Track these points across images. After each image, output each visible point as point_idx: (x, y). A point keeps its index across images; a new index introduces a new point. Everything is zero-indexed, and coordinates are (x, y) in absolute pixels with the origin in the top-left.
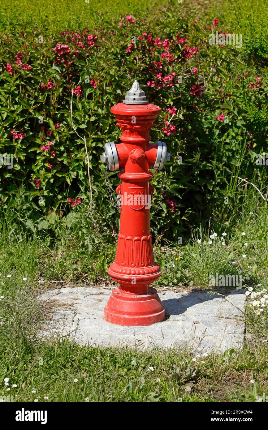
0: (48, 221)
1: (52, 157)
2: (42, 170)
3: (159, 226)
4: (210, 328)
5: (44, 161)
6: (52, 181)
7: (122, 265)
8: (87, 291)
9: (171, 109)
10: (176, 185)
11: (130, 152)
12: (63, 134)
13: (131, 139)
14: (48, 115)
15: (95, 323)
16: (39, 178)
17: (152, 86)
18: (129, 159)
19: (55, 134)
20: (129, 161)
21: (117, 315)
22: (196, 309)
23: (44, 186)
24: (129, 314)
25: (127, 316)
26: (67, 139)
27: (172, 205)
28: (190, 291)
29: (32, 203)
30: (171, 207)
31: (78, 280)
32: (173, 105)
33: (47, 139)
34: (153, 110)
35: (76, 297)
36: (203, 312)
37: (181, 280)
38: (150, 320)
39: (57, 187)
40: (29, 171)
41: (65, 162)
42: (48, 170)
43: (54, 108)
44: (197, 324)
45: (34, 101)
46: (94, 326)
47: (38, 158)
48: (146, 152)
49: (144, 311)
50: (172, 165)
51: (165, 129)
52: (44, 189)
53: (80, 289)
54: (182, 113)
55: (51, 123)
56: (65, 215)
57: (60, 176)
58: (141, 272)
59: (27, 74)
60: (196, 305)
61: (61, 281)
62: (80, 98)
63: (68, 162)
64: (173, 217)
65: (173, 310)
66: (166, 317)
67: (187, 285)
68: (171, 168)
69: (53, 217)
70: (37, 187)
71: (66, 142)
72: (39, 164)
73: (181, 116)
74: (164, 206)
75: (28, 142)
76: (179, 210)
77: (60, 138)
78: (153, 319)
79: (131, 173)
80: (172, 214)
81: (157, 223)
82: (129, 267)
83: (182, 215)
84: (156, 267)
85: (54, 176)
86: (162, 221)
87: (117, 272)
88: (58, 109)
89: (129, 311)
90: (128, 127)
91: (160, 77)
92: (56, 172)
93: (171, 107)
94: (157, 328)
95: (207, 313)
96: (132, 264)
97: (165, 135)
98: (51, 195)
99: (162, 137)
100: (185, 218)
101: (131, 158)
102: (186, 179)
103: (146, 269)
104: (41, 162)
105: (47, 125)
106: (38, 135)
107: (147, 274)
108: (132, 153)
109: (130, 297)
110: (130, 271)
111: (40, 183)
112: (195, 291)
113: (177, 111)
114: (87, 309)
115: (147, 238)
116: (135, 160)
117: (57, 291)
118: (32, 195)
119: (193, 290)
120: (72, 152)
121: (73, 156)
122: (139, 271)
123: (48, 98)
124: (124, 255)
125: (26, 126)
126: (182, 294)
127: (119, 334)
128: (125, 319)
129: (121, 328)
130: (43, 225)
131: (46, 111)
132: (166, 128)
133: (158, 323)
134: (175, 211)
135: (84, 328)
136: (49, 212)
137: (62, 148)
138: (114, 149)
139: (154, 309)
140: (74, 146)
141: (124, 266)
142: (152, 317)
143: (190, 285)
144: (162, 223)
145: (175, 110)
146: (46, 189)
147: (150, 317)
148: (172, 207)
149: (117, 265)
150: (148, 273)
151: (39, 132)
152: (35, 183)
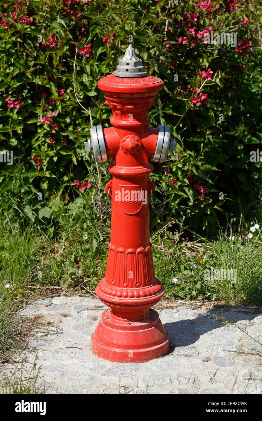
0: (51, 208)
1: (54, 132)
2: (44, 145)
3: (184, 217)
4: (222, 368)
5: (46, 135)
6: (55, 159)
7: (112, 284)
8: (84, 303)
9: (206, 72)
10: (208, 166)
11: (121, 138)
12: (68, 103)
13: (124, 123)
14: (51, 79)
15: (78, 355)
16: (40, 156)
17: (184, 42)
18: (120, 148)
19: (58, 103)
20: (121, 152)
21: (104, 347)
22: (211, 336)
23: (45, 166)
24: (119, 346)
25: (117, 350)
26: (74, 109)
27: (202, 191)
28: (211, 307)
29: (31, 186)
30: (200, 194)
31: (76, 286)
32: (209, 67)
33: (49, 109)
34: (151, 86)
35: (68, 312)
36: (219, 343)
37: (202, 292)
38: (146, 356)
39: (62, 166)
40: (28, 146)
41: (71, 138)
42: (50, 146)
43: (58, 70)
44: (207, 361)
45: (33, 62)
46: (75, 361)
47: (39, 131)
48: (143, 140)
49: (138, 343)
50: (203, 142)
51: (194, 98)
52: (45, 170)
53: (77, 299)
54: (220, 77)
55: (54, 89)
56: (72, 200)
57: (65, 154)
58: (135, 294)
59: (26, 29)
60: (214, 330)
61: (57, 287)
62: (88, 59)
63: (75, 138)
64: (202, 206)
65: (181, 339)
66: (169, 350)
67: (209, 299)
68: (202, 145)
69: (56, 202)
70: (37, 167)
71: (73, 113)
72: (40, 139)
73: (218, 80)
74: (190, 193)
75: (27, 111)
76: (211, 197)
77: (62, 108)
78: (150, 354)
79: (124, 167)
80: (202, 202)
81: (182, 213)
82: (120, 287)
83: (214, 203)
84: (156, 287)
85: (58, 154)
86: (189, 211)
87: (105, 293)
88: (63, 73)
89: (120, 342)
90: (118, 107)
91: (193, 33)
92: (60, 149)
93: (205, 70)
94: (153, 368)
95: (225, 345)
96: (124, 283)
97: (195, 104)
98: (54, 176)
99: (192, 107)
100: (217, 208)
101: (122, 148)
102: (223, 158)
103: (141, 290)
104: (43, 137)
105: (48, 92)
106: (39, 103)
107: (143, 296)
108: (124, 141)
109: (121, 325)
110: (122, 292)
111: (41, 161)
112: (217, 308)
113: (213, 74)
114: (74, 331)
115: (144, 250)
116: (127, 150)
117: (47, 301)
118: (32, 175)
119: (215, 306)
120: (79, 125)
121: (79, 130)
122: (133, 293)
123: (51, 59)
124: (114, 272)
125: (25, 93)
126: (199, 312)
127: (102, 375)
128: (114, 353)
129: (109, 364)
130: (45, 212)
131: (47, 74)
132: (196, 96)
133: (157, 359)
134: (206, 199)
135: (62, 362)
136: (52, 197)
137: (68, 120)
138: (101, 135)
139: (153, 341)
140: (81, 118)
141: (114, 285)
142: (149, 351)
143: (213, 299)
144: (189, 213)
145: (210, 74)
146: (47, 170)
147: (147, 352)
148: (202, 193)
149: (106, 283)
150: (145, 296)
151: (40, 100)
152: (35, 161)
